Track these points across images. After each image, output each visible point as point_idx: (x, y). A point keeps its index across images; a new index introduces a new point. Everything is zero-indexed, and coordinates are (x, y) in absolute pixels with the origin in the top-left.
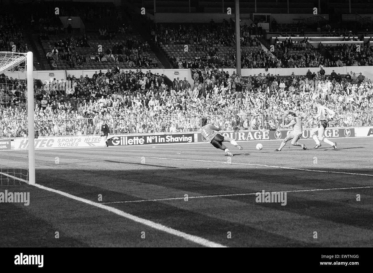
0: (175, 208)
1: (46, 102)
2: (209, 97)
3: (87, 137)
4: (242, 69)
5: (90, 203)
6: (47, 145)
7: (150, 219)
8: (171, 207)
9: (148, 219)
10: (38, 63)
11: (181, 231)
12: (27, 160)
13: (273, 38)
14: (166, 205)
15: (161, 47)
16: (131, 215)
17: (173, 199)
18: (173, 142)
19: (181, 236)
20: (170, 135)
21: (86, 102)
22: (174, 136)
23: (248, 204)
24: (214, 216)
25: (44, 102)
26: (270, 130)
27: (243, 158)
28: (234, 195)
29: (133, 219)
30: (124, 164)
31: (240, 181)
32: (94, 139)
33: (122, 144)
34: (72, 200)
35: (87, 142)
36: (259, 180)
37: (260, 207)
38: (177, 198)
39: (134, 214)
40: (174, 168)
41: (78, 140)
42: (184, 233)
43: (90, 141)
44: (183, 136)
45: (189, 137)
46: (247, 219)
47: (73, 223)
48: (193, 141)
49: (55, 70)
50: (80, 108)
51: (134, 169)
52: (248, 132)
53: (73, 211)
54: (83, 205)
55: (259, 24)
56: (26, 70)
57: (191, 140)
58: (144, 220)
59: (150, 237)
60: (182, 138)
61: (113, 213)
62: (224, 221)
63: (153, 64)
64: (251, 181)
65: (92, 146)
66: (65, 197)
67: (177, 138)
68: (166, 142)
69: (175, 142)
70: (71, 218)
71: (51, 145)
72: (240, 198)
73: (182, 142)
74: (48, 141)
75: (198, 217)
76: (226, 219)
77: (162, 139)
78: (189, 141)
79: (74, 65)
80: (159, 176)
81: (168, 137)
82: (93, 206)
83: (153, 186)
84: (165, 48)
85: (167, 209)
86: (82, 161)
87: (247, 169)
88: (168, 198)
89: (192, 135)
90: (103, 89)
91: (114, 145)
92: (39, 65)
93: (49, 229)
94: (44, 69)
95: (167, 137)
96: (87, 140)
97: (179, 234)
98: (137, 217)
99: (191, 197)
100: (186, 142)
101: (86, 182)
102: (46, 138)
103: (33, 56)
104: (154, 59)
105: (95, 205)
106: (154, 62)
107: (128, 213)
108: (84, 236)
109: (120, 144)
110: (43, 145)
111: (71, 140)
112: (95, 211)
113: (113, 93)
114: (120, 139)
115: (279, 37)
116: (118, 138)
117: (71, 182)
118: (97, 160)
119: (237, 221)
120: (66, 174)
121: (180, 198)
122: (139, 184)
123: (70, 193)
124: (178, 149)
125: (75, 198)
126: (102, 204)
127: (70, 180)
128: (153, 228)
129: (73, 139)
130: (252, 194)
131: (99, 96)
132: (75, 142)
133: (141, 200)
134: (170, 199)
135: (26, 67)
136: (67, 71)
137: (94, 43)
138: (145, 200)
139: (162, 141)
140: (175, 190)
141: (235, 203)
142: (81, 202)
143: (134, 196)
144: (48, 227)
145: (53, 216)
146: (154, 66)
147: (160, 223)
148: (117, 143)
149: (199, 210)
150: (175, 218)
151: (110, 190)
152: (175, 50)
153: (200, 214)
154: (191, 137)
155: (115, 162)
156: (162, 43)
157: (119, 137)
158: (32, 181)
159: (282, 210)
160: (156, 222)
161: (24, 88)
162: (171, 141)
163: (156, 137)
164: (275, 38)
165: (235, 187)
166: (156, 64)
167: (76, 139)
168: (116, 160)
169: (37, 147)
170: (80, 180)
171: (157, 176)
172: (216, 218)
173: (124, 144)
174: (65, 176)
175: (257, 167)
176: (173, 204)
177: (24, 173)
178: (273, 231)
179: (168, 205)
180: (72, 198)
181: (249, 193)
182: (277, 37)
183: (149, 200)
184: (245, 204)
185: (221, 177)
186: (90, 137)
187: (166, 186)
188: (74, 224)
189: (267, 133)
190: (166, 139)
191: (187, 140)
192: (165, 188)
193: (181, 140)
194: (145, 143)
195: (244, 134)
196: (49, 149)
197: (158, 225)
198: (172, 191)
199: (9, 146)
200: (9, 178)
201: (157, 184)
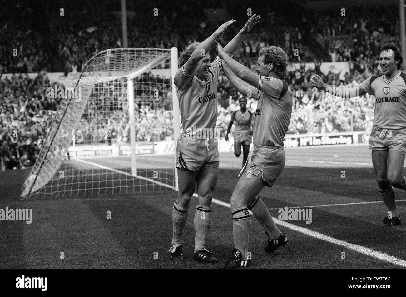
0: (334, 215)
8: (330, 214)
11: (342, 240)
14: (324, 211)
16: (286, 223)
17: (332, 205)
18: (329, 144)
19: (342, 245)
20: (326, 136)
22: (331, 137)
29: (289, 227)
34: (222, 207)
38: (336, 205)
42: (345, 242)
44: (341, 137)
47: (224, 230)
53: (224, 218)
56: (171, 69)
57: (351, 141)
58: (301, 228)
59: (308, 246)
60: (339, 139)
63: (306, 58)
67: (335, 140)
68: (321, 145)
69: (332, 144)
70: (222, 225)
73: (340, 144)
75: (361, 225)
77: (317, 140)
78: (348, 143)
80: (315, 181)
81: (324, 139)
83: (309, 191)
85: (325, 216)
88: (326, 204)
89: (351, 136)
95: (322, 138)
97: (340, 243)
98: (293, 225)
99: (351, 204)
100: (344, 144)
121: (339, 205)
122: (294, 190)
123: (219, 200)
124: (336, 151)
128: (311, 237)
134: (328, 205)
139: (317, 143)
140: (334, 195)
143: (288, 203)
146: (307, 60)
147: (318, 231)
149: (362, 217)
150: (335, 226)
153: (363, 221)
154: (350, 138)
160: (313, 230)
163: (311, 139)
166: (309, 57)
171: (312, 181)
176: (332, 211)
179: (326, 212)
180: (222, 204)
187: (324, 192)
188: (225, 232)
190: (321, 141)
191: (345, 142)
192: (321, 193)
193: (338, 142)
194: (299, 145)
197: (316, 233)
198: (331, 197)
199: (153, 151)
200: (155, 184)
201: (313, 189)
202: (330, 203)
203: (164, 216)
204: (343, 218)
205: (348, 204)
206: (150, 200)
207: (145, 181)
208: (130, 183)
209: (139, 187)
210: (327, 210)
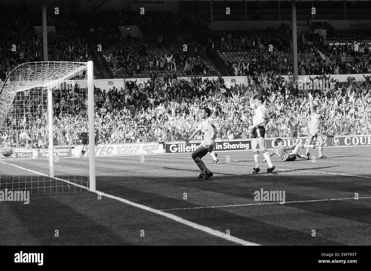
0: (233, 214)
1: (105, 110)
2: (266, 103)
3: (145, 144)
4: (299, 76)
5: (149, 210)
6: (107, 153)
7: (209, 226)
8: (229, 214)
9: (206, 226)
10: (98, 72)
11: (239, 238)
12: (87, 167)
13: (330, 44)
14: (224, 211)
15: (219, 55)
16: (190, 222)
17: (231, 206)
18: (230, 149)
19: (240, 243)
20: (227, 142)
21: (144, 110)
22: (231, 143)
23: (307, 212)
24: (273, 223)
25: (103, 110)
26: (328, 137)
27: (301, 165)
28: (292, 202)
29: (192, 226)
30: (182, 171)
31: (298, 188)
32: (152, 146)
33: (179, 151)
34: (132, 206)
35: (146, 149)
36: (318, 187)
37: (319, 215)
38: (235, 205)
39: (193, 221)
40: (232, 174)
41: (136, 147)
42: (242, 240)
43: (149, 148)
44: (240, 143)
45: (246, 144)
46: (306, 226)
47: (133, 229)
48: (250, 148)
49: (114, 78)
50: (138, 116)
51: (192, 176)
52: (305, 139)
53: (133, 217)
54: (142, 212)
55: (316, 30)
56: (87, 79)
57: (248, 147)
58: (203, 227)
60: (239, 145)
61: (172, 219)
62: (283, 228)
63: (210, 72)
64: (310, 189)
65: (151, 153)
66: (125, 204)
67: (235, 145)
68: (223, 150)
69: (232, 149)
70: (131, 224)
71: (111, 152)
72: (299, 205)
73: (239, 149)
74: (107, 148)
75: (256, 224)
76: (284, 226)
77: (219, 146)
78: (246, 148)
79: (132, 74)
80: (217, 184)
81: (226, 145)
82: (152, 213)
83: (212, 193)
84: (222, 56)
85: (225, 216)
86: (141, 168)
87: (304, 176)
88: (226, 205)
89: (249, 142)
90: (161, 97)
91: (172, 152)
92: (98, 74)
93: (109, 235)
94: (103, 77)
95: (224, 144)
96: (145, 147)
97: (238, 241)
98: (196, 224)
99: (249, 204)
100: (243, 149)
101: (145, 189)
102: (106, 146)
103: (94, 66)
104: (211, 67)
105: (154, 212)
106: (211, 69)
107: (186, 219)
108: (144, 243)
109: (177, 152)
110: (103, 152)
111: (129, 148)
112: (154, 217)
113: (171, 101)
114: (177, 147)
115: (336, 43)
116: (175, 146)
117: (130, 188)
118: (155, 167)
119: (296, 229)
120: (125, 181)
121: (238, 205)
122: (197, 191)
123: (130, 200)
124: (235, 156)
125: (134, 205)
126: (161, 211)
127: (129, 187)
128: (212, 235)
129: (132, 147)
130: (310, 201)
131: (157, 104)
132: (134, 150)
133: (198, 207)
134: (228, 206)
135: (87, 75)
136: (126, 79)
137: (152, 52)
138: (204, 206)
139: (219, 149)
140: (233, 197)
141: (293, 210)
142: (140, 208)
143: (192, 203)
144: (109, 234)
145: (113, 223)
146: (211, 74)
147: (218, 229)
148: (175, 150)
149: (257, 217)
150: (234, 225)
151: (169, 196)
152: (232, 58)
153: (258, 221)
154: (248, 145)
155: (173, 169)
156: (218, 51)
157: (177, 145)
158: (92, 188)
159: (341, 217)
160: (214, 229)
161: (85, 97)
162: (228, 148)
164: (332, 44)
165: (293, 194)
166: (213, 72)
167: (134, 146)
168: (173, 167)
169: (97, 155)
170: (139, 187)
171: (215, 183)
172: (274, 225)
173: (182, 151)
174: (124, 182)
175: (315, 174)
176: (231, 211)
177: (85, 180)
178: (332, 238)
180: (132, 204)
181: (308, 200)
182: (334, 44)
183: (208, 207)
184: (303, 211)
185: (279, 184)
186: (148, 144)
187: (224, 193)
189: (325, 139)
190: (223, 146)
191: (244, 147)
192: (222, 194)
193: (238, 148)
195: (301, 141)
196: (109, 156)
197: (216, 231)
198: (230, 198)
199: (69, 154)
200: (70, 185)
201: (215, 191)
202: (230, 204)
203: (78, 215)
204: (241, 218)
205: (246, 205)
206: (66, 200)
207: (62, 181)
208: (47, 184)
209: (56, 188)
210: (227, 211)
